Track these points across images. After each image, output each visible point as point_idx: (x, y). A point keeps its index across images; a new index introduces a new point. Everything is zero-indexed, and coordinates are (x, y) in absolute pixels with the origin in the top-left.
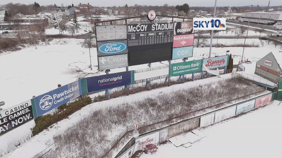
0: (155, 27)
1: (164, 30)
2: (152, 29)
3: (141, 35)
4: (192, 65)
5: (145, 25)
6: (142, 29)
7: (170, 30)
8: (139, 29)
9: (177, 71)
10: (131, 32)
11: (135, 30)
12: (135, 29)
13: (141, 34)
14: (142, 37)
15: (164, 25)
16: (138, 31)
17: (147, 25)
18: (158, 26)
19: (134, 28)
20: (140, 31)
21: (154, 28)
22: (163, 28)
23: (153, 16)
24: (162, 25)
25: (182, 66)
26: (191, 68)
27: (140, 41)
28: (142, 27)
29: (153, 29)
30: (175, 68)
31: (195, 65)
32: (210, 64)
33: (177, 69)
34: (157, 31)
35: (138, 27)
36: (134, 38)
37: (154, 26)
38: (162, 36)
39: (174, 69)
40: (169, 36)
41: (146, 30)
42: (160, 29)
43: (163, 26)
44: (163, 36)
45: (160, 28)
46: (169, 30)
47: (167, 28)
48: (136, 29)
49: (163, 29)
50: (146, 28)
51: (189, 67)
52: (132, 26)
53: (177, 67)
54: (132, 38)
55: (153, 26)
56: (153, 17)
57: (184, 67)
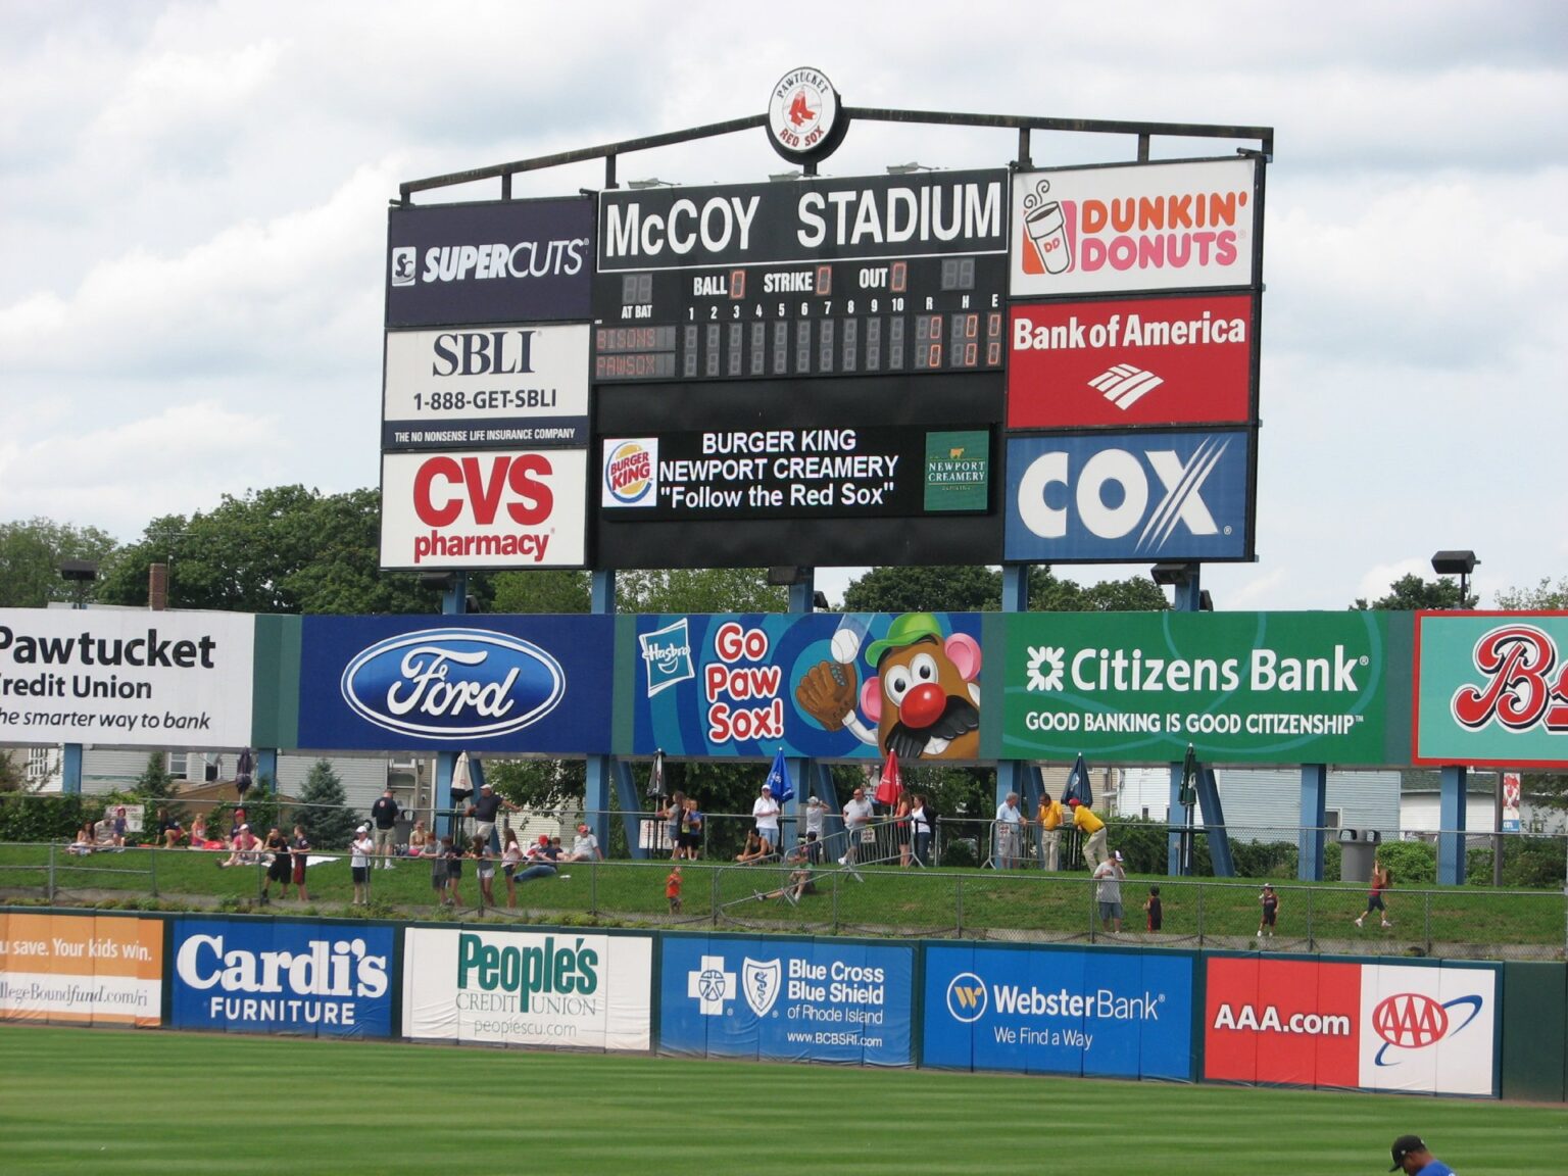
0: (829, 214)
1: (914, 243)
2: (801, 234)
3: (704, 287)
4: (1256, 669)
5: (736, 201)
6: (716, 235)
7: (976, 243)
8: (692, 238)
9: (1065, 700)
10: (629, 260)
11: (660, 243)
12: (655, 234)
13: (698, 280)
14: (709, 300)
15: (906, 193)
16: (681, 249)
17: (755, 201)
18: (853, 208)
19: (654, 227)
20: (699, 251)
21: (819, 222)
22: (901, 225)
23: (809, 115)
24: (894, 194)
25: (1128, 656)
26: (1245, 701)
27: (692, 333)
28: (717, 217)
29: (812, 231)
30: (1046, 669)
31: (1296, 676)
32: (1524, 691)
33: (1067, 679)
34: (849, 249)
35: (683, 214)
36: (644, 312)
37: (821, 205)
38: (886, 305)
39: (1038, 682)
40: (966, 302)
41: (744, 245)
42: (878, 239)
43: (902, 205)
44: (899, 305)
45: (874, 227)
46: (959, 243)
47: (947, 223)
48: (664, 234)
49: (904, 236)
50: (745, 223)
51: (1222, 679)
52: (634, 210)
53: (1067, 660)
54: (626, 313)
55: (812, 208)
56: (808, 126)
57: (1162, 678)
